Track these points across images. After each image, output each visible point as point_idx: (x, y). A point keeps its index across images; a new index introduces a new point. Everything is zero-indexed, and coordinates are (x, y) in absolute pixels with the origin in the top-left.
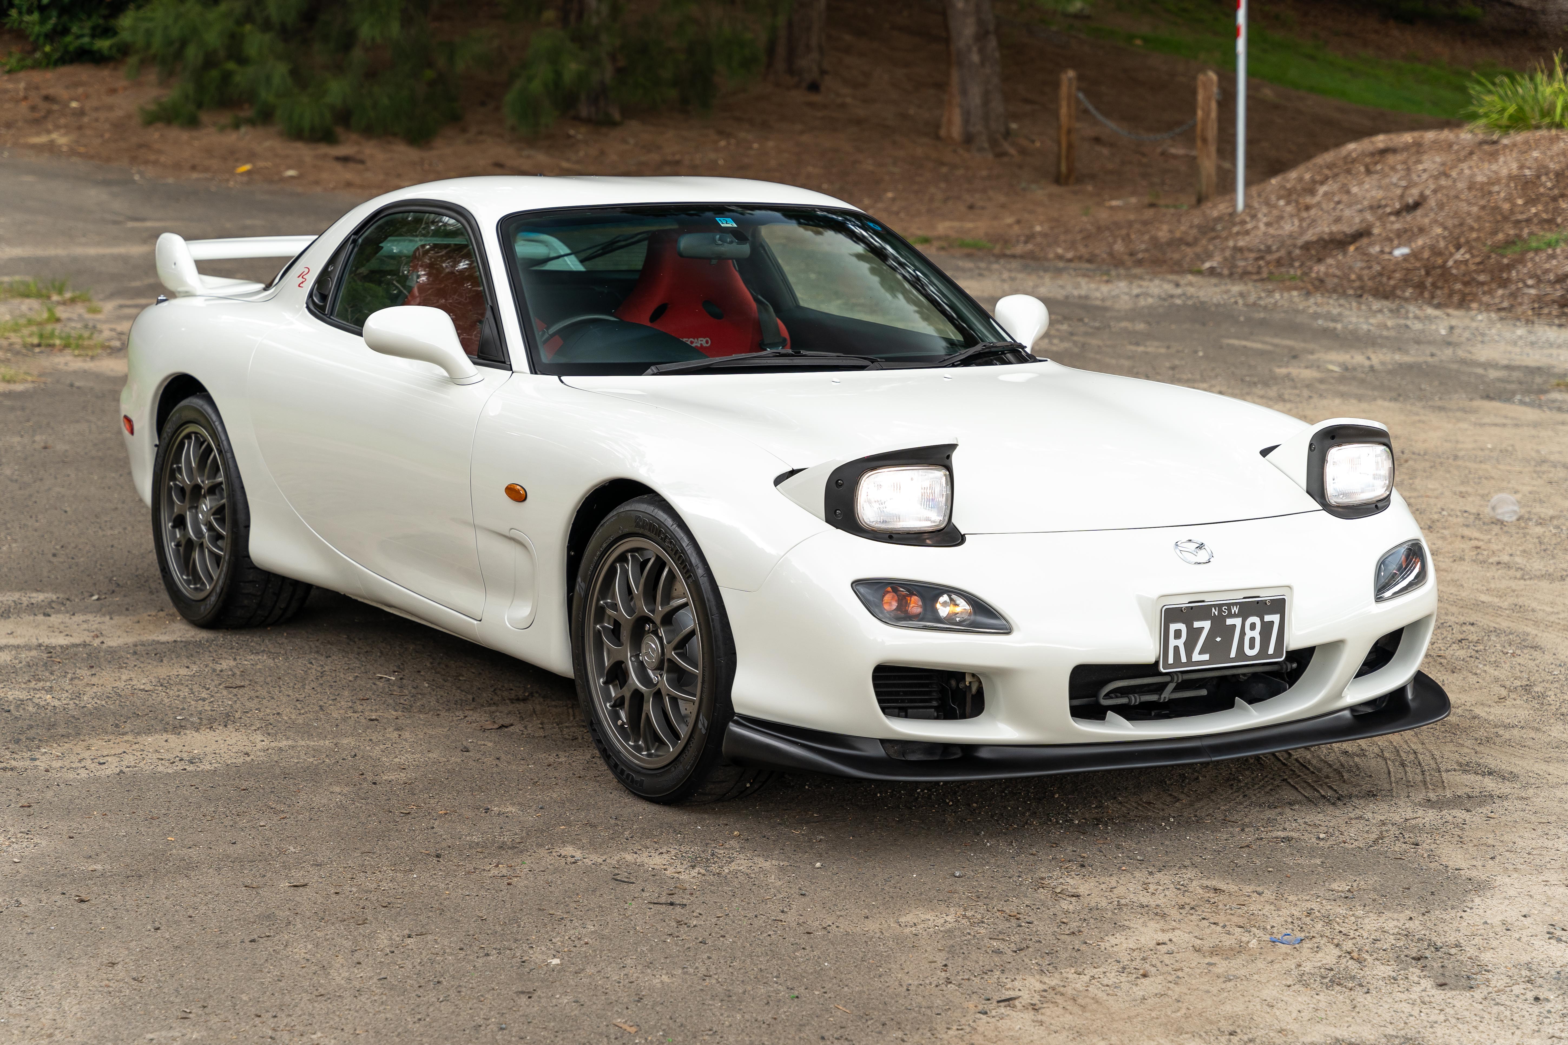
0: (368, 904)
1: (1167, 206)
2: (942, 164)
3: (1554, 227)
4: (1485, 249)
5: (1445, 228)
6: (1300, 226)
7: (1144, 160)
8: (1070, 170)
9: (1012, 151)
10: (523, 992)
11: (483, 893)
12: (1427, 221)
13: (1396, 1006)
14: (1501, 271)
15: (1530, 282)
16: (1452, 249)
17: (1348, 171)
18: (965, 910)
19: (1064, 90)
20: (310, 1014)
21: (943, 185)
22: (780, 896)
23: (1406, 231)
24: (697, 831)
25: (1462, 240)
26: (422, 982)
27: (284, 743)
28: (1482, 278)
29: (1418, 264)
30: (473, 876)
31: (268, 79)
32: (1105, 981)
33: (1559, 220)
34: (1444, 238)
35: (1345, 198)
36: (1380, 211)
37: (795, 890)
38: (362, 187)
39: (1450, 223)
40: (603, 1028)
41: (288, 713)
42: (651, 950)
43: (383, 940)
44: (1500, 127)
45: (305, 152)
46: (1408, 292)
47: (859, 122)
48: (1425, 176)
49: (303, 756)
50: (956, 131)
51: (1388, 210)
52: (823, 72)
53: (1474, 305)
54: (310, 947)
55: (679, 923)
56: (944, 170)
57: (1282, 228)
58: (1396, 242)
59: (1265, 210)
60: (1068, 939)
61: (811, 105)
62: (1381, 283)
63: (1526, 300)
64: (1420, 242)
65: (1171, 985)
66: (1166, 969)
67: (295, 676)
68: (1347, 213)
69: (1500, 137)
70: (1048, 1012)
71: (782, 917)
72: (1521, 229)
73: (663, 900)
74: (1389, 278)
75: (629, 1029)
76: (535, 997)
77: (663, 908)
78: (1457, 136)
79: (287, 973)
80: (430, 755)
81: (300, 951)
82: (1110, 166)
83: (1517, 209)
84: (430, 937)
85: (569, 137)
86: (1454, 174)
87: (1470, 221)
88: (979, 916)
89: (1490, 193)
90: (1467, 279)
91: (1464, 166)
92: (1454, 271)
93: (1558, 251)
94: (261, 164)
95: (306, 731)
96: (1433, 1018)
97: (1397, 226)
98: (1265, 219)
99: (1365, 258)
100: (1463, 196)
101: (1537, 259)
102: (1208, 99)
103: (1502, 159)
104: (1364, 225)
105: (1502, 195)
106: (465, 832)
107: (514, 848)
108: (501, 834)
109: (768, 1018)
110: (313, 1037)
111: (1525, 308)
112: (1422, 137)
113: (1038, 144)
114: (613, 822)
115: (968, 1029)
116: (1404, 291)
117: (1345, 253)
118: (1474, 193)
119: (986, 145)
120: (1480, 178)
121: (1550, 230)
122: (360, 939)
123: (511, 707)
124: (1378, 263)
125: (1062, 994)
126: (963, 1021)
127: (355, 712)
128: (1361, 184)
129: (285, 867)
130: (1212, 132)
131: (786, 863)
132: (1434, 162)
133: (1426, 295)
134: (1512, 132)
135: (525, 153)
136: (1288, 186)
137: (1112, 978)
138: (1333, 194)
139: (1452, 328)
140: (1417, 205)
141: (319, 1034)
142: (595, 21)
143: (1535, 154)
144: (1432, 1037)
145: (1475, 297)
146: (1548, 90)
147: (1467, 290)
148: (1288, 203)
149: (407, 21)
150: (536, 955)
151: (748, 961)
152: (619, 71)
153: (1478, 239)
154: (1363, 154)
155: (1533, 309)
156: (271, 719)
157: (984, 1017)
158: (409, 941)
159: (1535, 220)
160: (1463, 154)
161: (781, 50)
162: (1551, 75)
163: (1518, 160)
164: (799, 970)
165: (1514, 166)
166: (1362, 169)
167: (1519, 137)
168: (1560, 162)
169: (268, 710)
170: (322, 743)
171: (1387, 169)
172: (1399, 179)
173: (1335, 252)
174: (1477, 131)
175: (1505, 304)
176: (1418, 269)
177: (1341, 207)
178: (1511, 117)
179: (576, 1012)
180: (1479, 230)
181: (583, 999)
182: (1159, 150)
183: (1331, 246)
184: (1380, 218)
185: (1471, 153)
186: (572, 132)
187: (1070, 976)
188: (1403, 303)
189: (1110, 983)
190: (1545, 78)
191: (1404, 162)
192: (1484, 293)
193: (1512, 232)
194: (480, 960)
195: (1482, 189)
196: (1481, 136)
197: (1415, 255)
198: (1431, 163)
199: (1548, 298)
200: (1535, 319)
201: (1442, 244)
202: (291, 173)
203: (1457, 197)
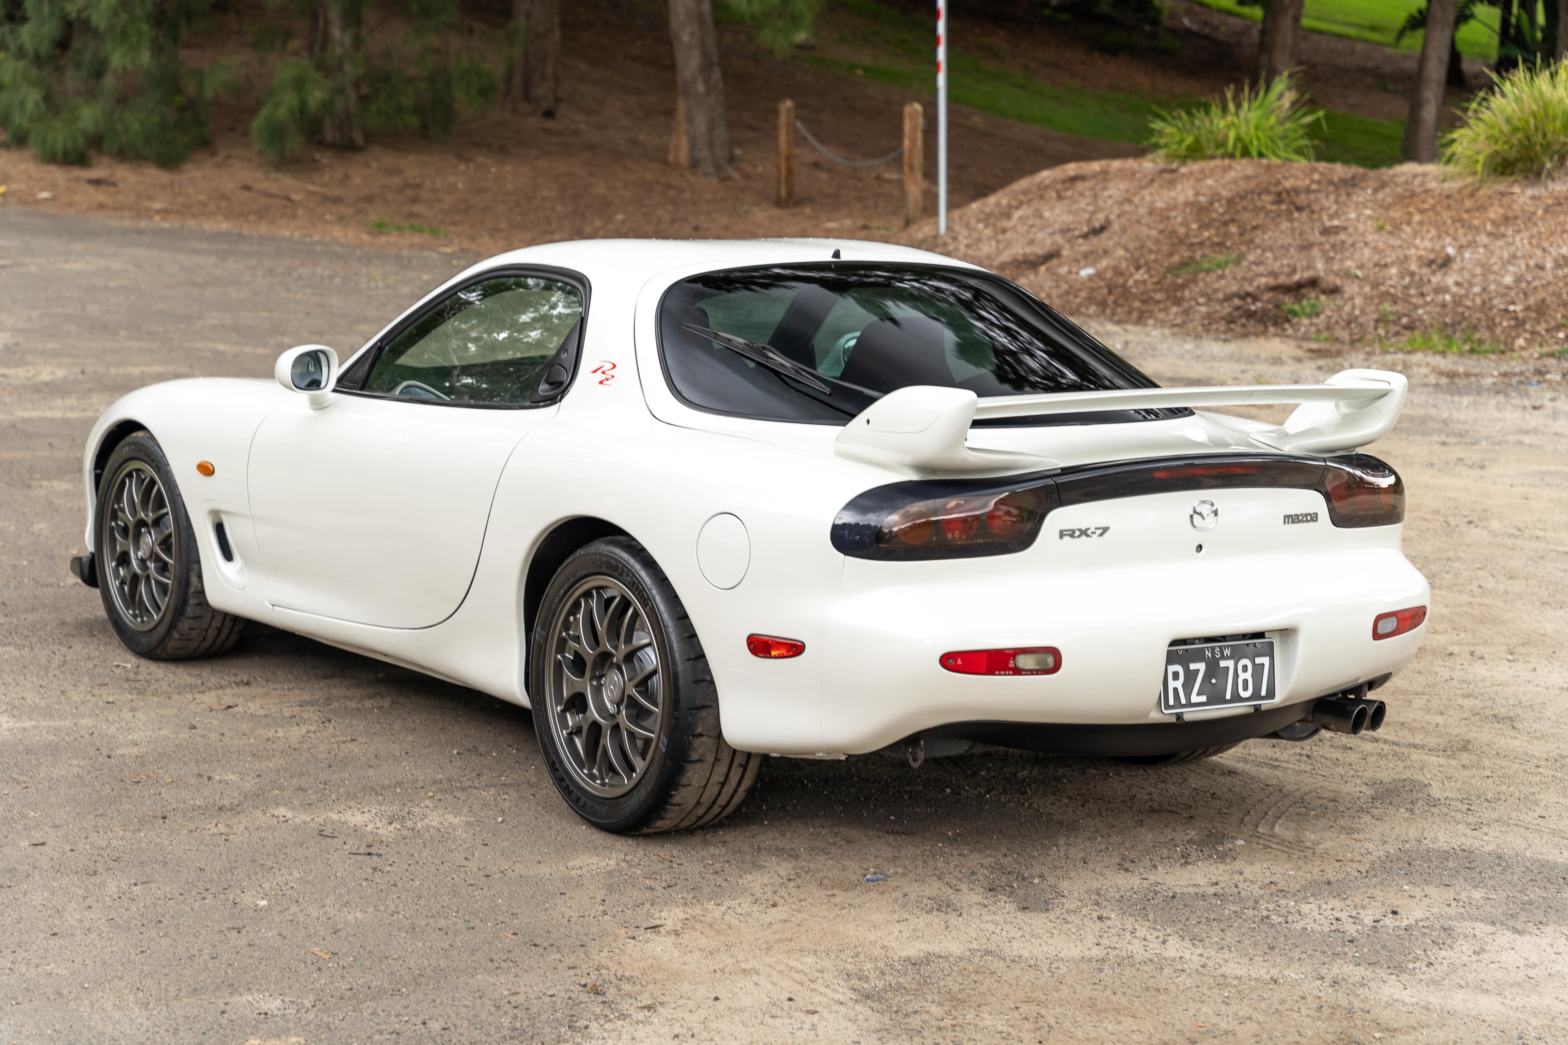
0: (100, 858)
1: (879, 228)
2: (670, 187)
3: (1224, 249)
4: (1162, 270)
5: (1127, 250)
6: (997, 248)
7: (860, 185)
8: (790, 194)
9: (736, 175)
10: (233, 928)
11: (202, 848)
12: (1111, 243)
13: (982, 926)
14: (1176, 290)
15: (1201, 300)
16: (1132, 269)
17: (1042, 197)
18: (626, 855)
19: (783, 119)
20: (45, 949)
21: (670, 208)
22: (465, 846)
23: (1092, 252)
24: (396, 793)
25: (1142, 261)
26: (145, 922)
27: (28, 724)
28: (1158, 296)
29: (1101, 284)
30: (195, 834)
31: (22, 104)
32: (739, 911)
33: (1229, 243)
34: (1126, 259)
35: (1038, 222)
36: (1069, 235)
37: (479, 840)
38: (115, 209)
39: (1132, 246)
40: (302, 954)
41: (32, 697)
42: (348, 892)
43: (112, 887)
44: (1178, 157)
45: (59, 175)
46: (1092, 310)
47: (591, 147)
48: (1110, 202)
49: (44, 734)
50: (683, 157)
51: (1077, 233)
52: (558, 100)
53: (1151, 322)
54: (46, 894)
55: (375, 869)
56: (672, 193)
57: (981, 250)
58: (1083, 263)
59: (965, 232)
60: (712, 877)
61: (547, 131)
62: (1068, 301)
63: (1197, 317)
64: (1104, 263)
65: (795, 913)
66: (791, 900)
67: (39, 665)
68: (1040, 236)
69: (1179, 167)
70: (687, 936)
71: (465, 863)
72: (1195, 252)
73: (362, 851)
74: (1076, 296)
75: (323, 956)
76: (243, 932)
77: (361, 858)
78: (1140, 165)
79: (25, 917)
80: (161, 732)
81: (37, 898)
82: (827, 190)
83: (1192, 233)
84: (153, 885)
85: (314, 161)
86: (1136, 200)
87: (1149, 244)
88: (637, 860)
89: (1168, 218)
90: (1145, 297)
91: (1146, 193)
92: (1134, 290)
93: (1227, 272)
94: (15, 186)
95: (48, 713)
96: (1012, 934)
97: (1084, 248)
98: (965, 242)
99: (1054, 277)
100: (1144, 221)
101: (1208, 279)
102: (914, 128)
103: (1179, 187)
104: (1055, 247)
105: (1179, 220)
106: (189, 797)
107: (232, 809)
108: (221, 798)
109: (446, 945)
110: (48, 968)
111: (1196, 324)
112: (1108, 166)
113: (760, 169)
114: (321, 786)
115: (617, 951)
116: (1087, 309)
117: (1036, 272)
118: (1154, 218)
119: (711, 170)
120: (1160, 204)
121: (1221, 252)
122: (91, 888)
123: (236, 690)
124: (1066, 283)
125: (701, 922)
126: (614, 945)
127: (93, 696)
128: (1052, 209)
129: (26, 829)
130: (918, 160)
131: (473, 819)
132: (1119, 189)
133: (1108, 312)
134: (1189, 162)
135: (274, 175)
136: (987, 210)
137: (746, 908)
138: (1027, 218)
139: (1127, 343)
140: (1102, 229)
141: (52, 965)
142: (338, 51)
143: (1210, 182)
144: (1008, 950)
145: (1151, 314)
146: (1222, 124)
147: (1145, 308)
148: (987, 226)
149: (157, 49)
150: (247, 899)
151: (433, 900)
152: (362, 98)
153: (1156, 261)
154: (1055, 181)
155: (1203, 325)
156: (16, 703)
157: (632, 941)
158: (135, 888)
159: (1208, 243)
160: (1144, 182)
161: (518, 80)
162: (1225, 109)
163: (1194, 188)
164: (476, 906)
165: (1190, 193)
166: (1054, 195)
167: (1195, 167)
168: (1231, 190)
169: (14, 695)
170: (62, 723)
171: (1076, 195)
172: (1088, 205)
173: (1027, 272)
174: (1158, 160)
175: (1179, 321)
176: (1101, 288)
177: (1034, 230)
178: (1188, 148)
179: (279, 943)
180: (1157, 252)
181: (285, 932)
182: (874, 175)
183: (1024, 266)
184: (1069, 241)
185: (1152, 181)
186: (317, 156)
187: (710, 907)
188: (1087, 320)
189: (743, 912)
190: (1219, 112)
191: (1092, 189)
192: (1160, 310)
193: (1186, 254)
194: (197, 904)
195: (1160, 215)
196: (1162, 165)
197: (1099, 275)
198: (1116, 189)
199: (1217, 315)
200: (1204, 335)
201: (1124, 265)
202: (44, 195)
203: (1138, 222)
